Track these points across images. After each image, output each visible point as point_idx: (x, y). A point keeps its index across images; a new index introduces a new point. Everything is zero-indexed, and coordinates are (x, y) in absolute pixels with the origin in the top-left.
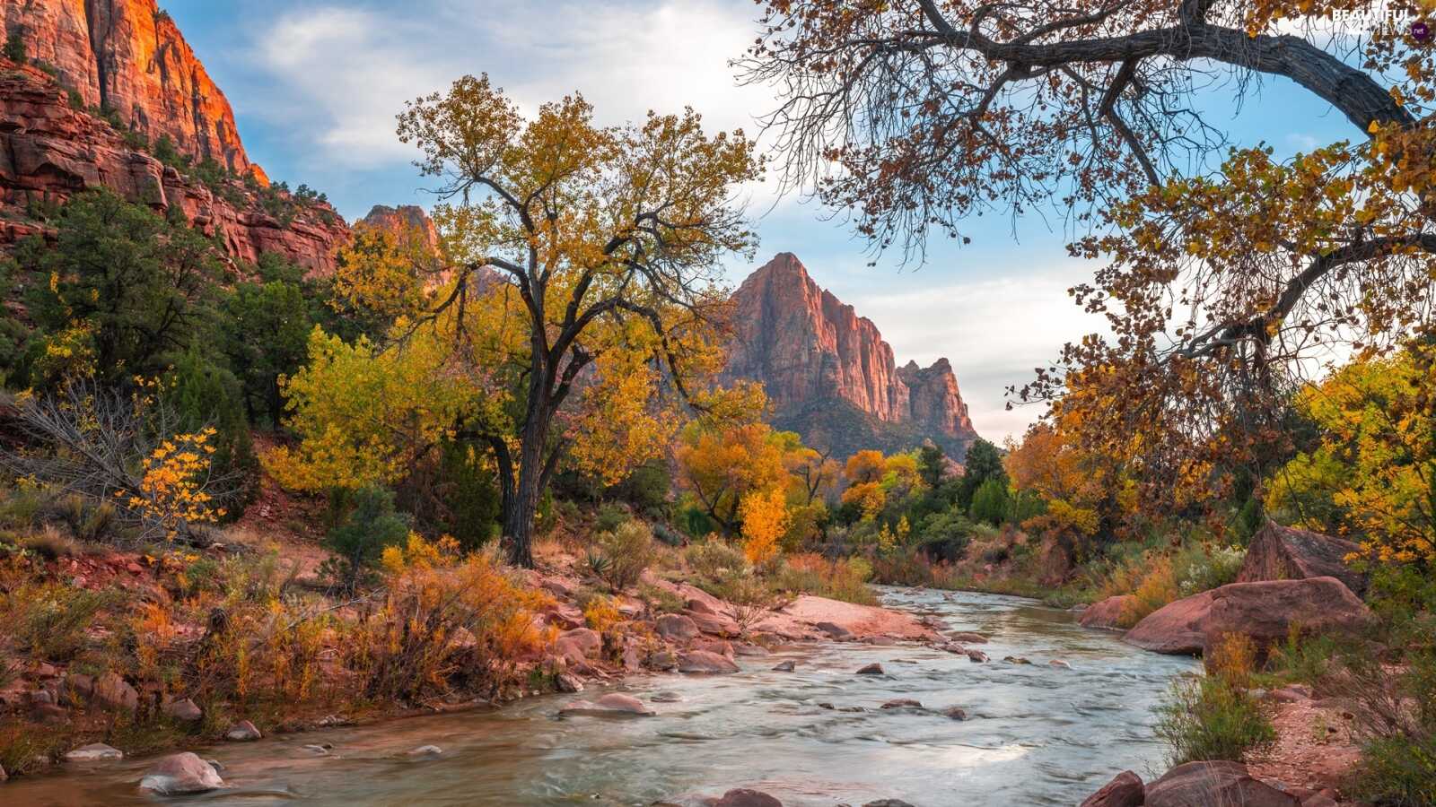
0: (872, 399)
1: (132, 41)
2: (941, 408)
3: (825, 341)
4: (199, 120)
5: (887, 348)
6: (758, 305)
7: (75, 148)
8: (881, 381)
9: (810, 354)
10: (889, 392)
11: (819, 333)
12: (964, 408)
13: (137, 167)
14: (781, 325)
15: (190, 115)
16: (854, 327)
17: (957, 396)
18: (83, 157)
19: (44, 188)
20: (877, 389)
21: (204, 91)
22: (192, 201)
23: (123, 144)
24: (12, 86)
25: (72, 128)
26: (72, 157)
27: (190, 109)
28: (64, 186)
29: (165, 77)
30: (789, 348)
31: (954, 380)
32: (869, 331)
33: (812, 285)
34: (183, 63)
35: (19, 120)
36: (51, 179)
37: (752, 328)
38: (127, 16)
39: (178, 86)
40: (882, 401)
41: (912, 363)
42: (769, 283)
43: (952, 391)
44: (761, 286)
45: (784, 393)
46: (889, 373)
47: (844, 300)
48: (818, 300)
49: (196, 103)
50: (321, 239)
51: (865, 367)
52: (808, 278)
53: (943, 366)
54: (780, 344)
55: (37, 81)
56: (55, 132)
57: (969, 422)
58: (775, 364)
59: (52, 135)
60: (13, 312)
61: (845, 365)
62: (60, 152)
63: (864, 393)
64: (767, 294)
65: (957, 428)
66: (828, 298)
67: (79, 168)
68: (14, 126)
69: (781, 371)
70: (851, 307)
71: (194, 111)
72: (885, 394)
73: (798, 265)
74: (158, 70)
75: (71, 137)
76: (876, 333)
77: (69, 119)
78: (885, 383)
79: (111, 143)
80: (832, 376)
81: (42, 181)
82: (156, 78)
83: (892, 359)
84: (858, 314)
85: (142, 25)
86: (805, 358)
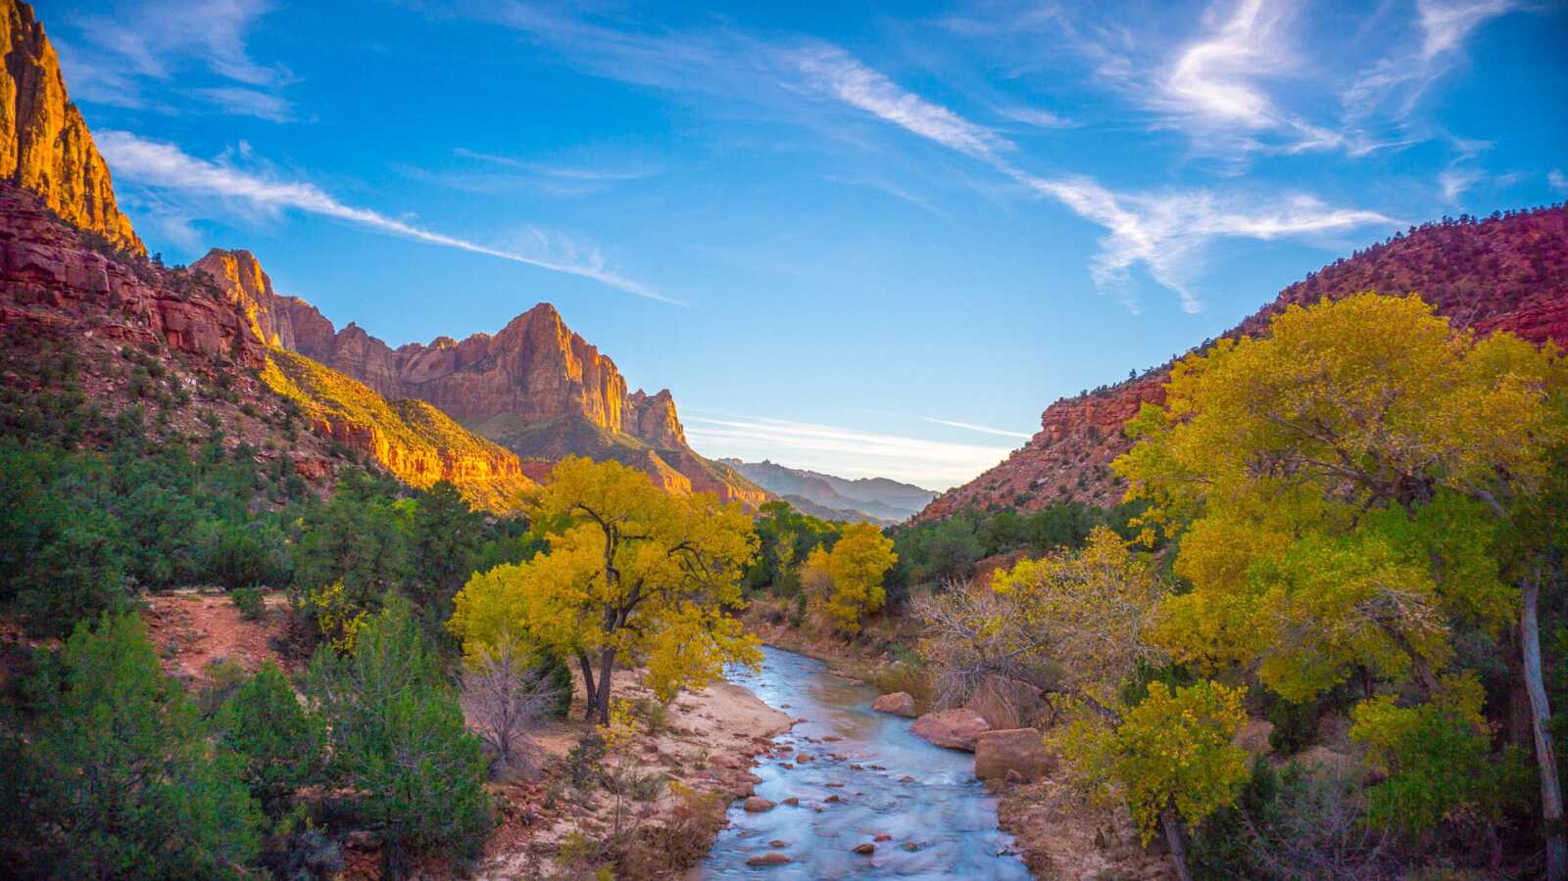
0: (608, 418)
1: (46, 125)
2: (662, 427)
3: (574, 371)
4: (88, 183)
5: (622, 379)
6: (520, 341)
7: (50, 251)
8: (616, 404)
9: (560, 381)
10: (622, 412)
11: (569, 365)
12: (680, 428)
13: (92, 264)
14: (538, 357)
15: (81, 180)
16: (597, 362)
17: (676, 419)
18: (56, 257)
19: (26, 280)
20: (612, 411)
21: (94, 162)
22: (126, 287)
23: (81, 246)
24: (11, 206)
25: (50, 237)
26: (48, 258)
27: (82, 174)
28: (40, 279)
29: (67, 150)
30: (544, 375)
31: (673, 406)
32: (607, 366)
33: (564, 329)
34: (82, 141)
35: (15, 231)
36: (32, 274)
37: (514, 358)
38: (45, 106)
39: (76, 158)
40: (616, 419)
41: (641, 391)
42: (530, 325)
43: (671, 414)
44: (523, 328)
45: (538, 409)
46: (623, 398)
47: (589, 341)
48: (568, 340)
49: (87, 170)
50: (210, 310)
51: (604, 393)
52: (561, 324)
53: (665, 395)
54: (537, 372)
55: (28, 204)
56: (38, 239)
57: (683, 439)
58: (531, 387)
59: (34, 241)
60: (10, 379)
61: (588, 391)
62: (41, 254)
63: (602, 413)
64: (527, 336)
65: (674, 443)
66: (576, 341)
67: (53, 266)
68: (11, 235)
69: (535, 394)
70: (595, 347)
71: (85, 178)
72: (618, 414)
73: (554, 313)
74: (62, 146)
75: (48, 242)
76: (614, 368)
77: (49, 230)
78: (619, 406)
79: (74, 246)
80: (577, 399)
81: (26, 274)
82: (60, 152)
83: (625, 388)
84: (601, 352)
85: (55, 113)
86: (556, 384)
